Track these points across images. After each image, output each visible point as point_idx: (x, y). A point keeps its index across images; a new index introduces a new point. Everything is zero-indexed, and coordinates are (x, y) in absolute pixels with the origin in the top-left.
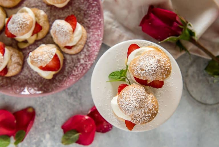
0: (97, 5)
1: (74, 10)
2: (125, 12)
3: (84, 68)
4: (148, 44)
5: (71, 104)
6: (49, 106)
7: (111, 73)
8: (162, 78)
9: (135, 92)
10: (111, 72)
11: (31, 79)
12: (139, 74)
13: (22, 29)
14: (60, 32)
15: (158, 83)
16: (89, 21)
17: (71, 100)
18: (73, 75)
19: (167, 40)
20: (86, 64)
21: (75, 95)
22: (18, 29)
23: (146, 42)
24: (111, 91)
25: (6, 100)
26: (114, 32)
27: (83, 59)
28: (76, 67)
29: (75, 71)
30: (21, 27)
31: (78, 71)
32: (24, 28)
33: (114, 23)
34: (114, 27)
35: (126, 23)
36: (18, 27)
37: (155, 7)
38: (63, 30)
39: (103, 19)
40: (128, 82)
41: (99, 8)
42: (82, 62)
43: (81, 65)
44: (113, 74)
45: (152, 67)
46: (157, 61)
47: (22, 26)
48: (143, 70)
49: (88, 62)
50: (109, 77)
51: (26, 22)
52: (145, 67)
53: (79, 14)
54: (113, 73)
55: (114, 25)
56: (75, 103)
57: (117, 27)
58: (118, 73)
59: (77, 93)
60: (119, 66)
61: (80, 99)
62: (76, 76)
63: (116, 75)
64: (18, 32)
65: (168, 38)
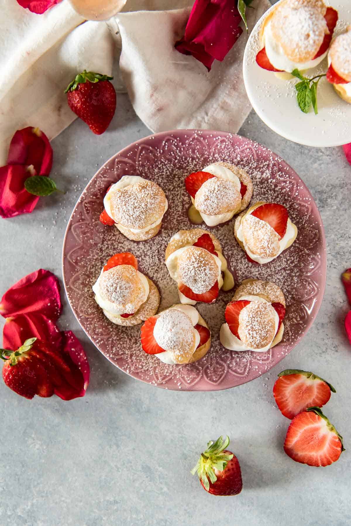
0: (168, 141)
1: (171, 187)
2: (182, 95)
3: (280, 170)
4: (253, 42)
5: (341, 204)
6: (342, 244)
7: (301, 107)
8: (322, 9)
9: (346, 49)
10: (298, 108)
11: (292, 270)
12: (314, 42)
13: (208, 264)
14: (219, 196)
15: (329, 17)
16: (193, 159)
17: (334, 203)
18: (291, 190)
19: (243, 16)
20: (274, 165)
21: (325, 196)
22: (207, 271)
23: (249, 46)
24: (331, 110)
25: (326, 320)
26: (215, 119)
27: (262, 173)
28: (276, 186)
29: (283, 188)
30: (205, 265)
31: (285, 182)
32: (207, 261)
33: (199, 118)
34: (206, 118)
35: (201, 97)
36: (205, 270)
37: (179, 39)
38: (215, 192)
39: (194, 130)
40: (318, 78)
41: (175, 137)
42: (267, 174)
43: (273, 175)
44: (302, 105)
45: (305, 19)
46: (294, 12)
47: (203, 262)
48: (308, 36)
49: (270, 161)
50: (306, 112)
51: (196, 255)
52: (305, 32)
53: (179, 178)
54: (299, 104)
55: (203, 118)
56: (340, 197)
57: (207, 114)
58: (301, 96)
59: (321, 192)
60: (288, 94)
61: (334, 187)
62: (293, 185)
63: (305, 99)
64: (212, 272)
65: (240, 13)
